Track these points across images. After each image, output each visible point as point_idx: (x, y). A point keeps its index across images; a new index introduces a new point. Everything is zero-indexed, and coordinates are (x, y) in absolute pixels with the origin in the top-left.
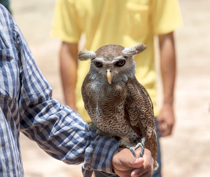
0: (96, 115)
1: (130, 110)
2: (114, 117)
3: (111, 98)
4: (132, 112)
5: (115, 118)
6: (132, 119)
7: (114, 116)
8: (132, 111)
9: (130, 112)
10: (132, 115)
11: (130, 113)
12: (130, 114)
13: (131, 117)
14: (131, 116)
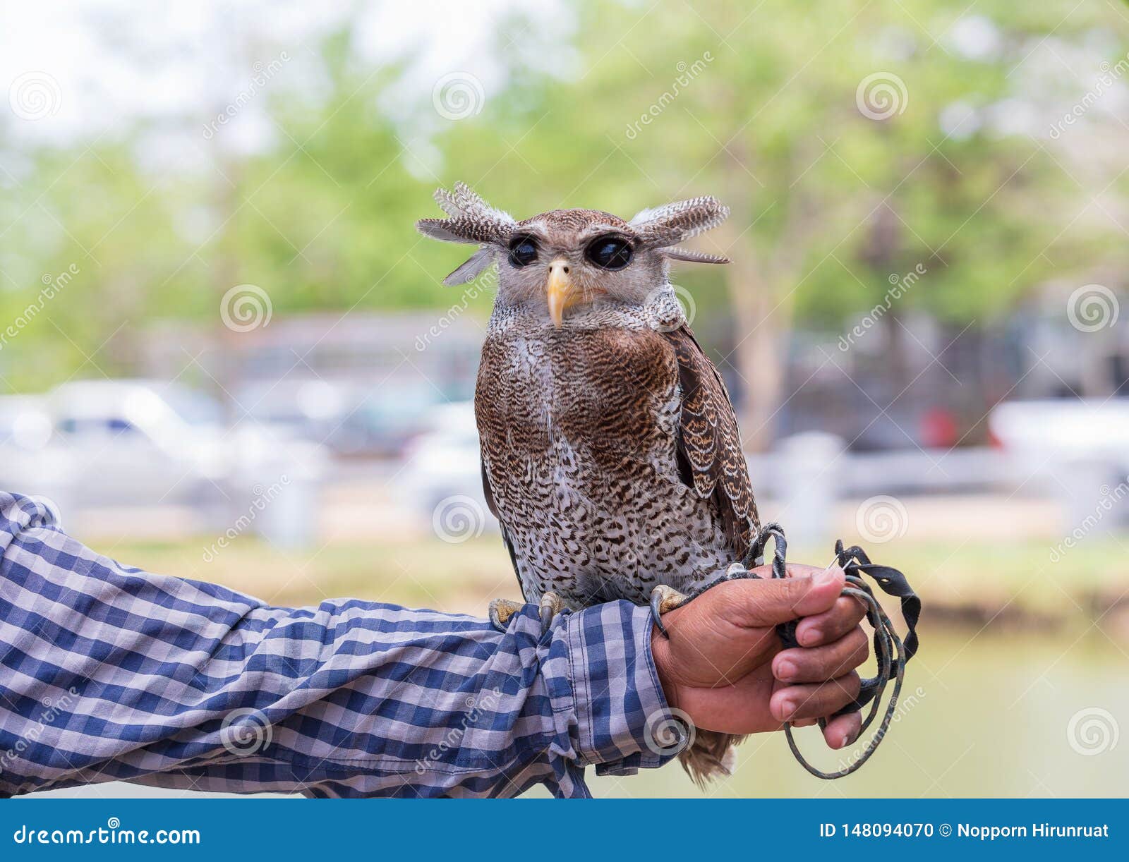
0: (556, 475)
1: (690, 425)
2: (644, 467)
3: (617, 386)
4: (698, 435)
5: (648, 470)
6: (697, 463)
7: (641, 461)
8: (700, 430)
9: (691, 432)
10: (700, 447)
11: (690, 436)
12: (693, 441)
13: (696, 455)
14: (694, 449)
